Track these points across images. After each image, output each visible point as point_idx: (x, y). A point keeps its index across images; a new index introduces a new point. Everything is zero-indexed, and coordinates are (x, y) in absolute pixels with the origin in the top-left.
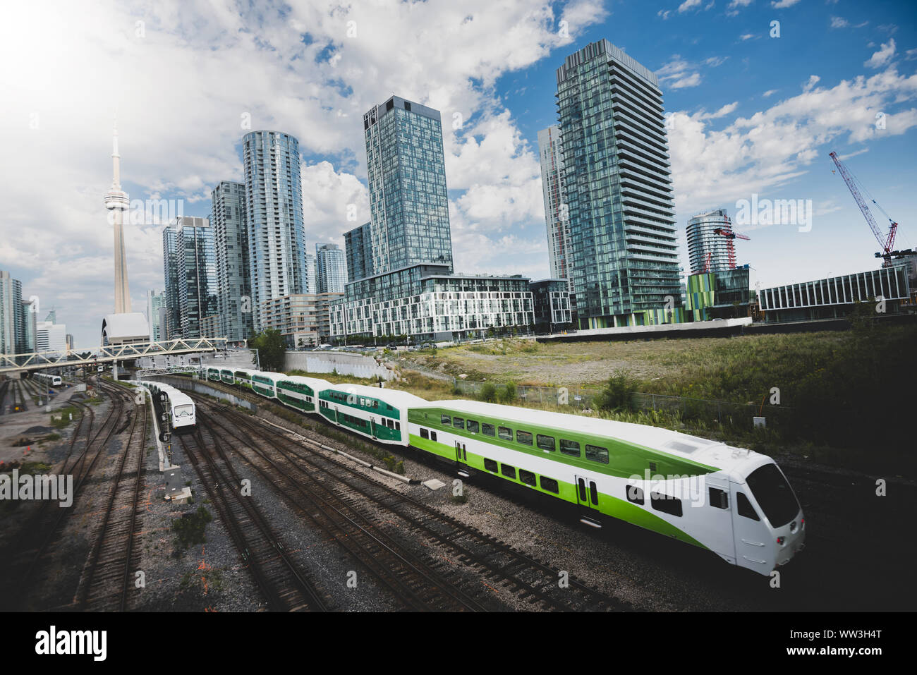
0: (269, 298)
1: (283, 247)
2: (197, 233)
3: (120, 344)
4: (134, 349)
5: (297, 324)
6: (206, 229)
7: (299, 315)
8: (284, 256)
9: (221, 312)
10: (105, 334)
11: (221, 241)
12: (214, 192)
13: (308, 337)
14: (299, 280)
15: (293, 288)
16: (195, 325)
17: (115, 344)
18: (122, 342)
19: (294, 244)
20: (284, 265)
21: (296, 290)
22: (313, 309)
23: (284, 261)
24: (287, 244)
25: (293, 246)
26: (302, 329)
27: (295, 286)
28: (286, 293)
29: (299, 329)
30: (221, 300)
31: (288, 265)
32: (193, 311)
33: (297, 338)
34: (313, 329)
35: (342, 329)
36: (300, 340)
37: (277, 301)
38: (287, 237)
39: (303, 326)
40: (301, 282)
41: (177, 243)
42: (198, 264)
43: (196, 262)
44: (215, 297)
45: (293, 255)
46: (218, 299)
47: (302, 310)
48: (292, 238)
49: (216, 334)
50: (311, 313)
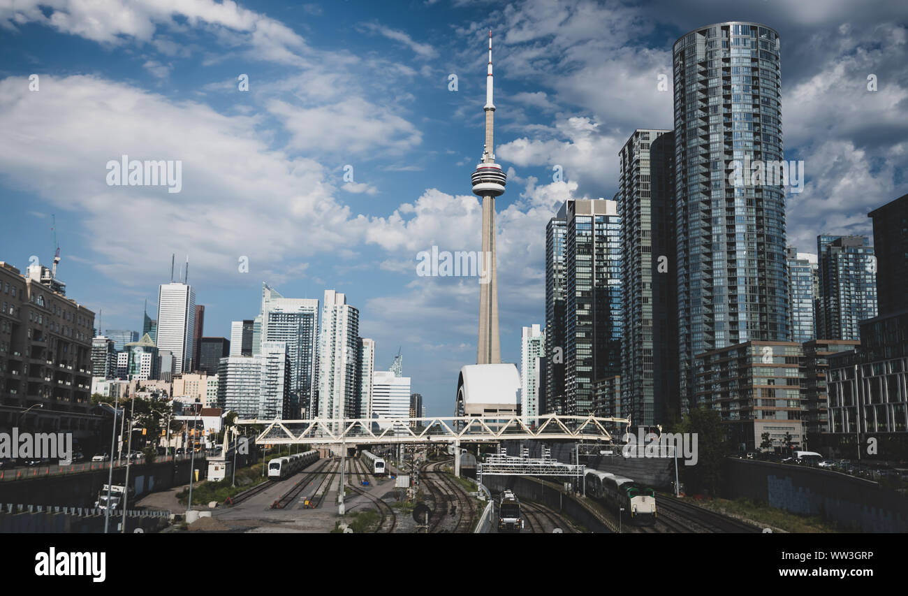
0: (710, 346)
1: (741, 247)
2: (596, 226)
3: (480, 415)
4: (486, 425)
5: (759, 402)
6: (611, 219)
7: (764, 382)
8: (741, 264)
9: (627, 369)
10: (460, 397)
11: (631, 239)
12: (623, 151)
13: (784, 432)
14: (770, 311)
15: (758, 329)
16: (588, 392)
17: (472, 415)
18: (483, 413)
19: (761, 240)
20: (741, 281)
21: (762, 333)
22: (794, 373)
23: (740, 273)
24: (748, 239)
25: (759, 244)
26: (771, 413)
27: (762, 323)
28: (743, 336)
29: (765, 413)
30: (627, 348)
31: (748, 281)
32: (584, 365)
33: (759, 429)
34: (792, 415)
35: (853, 419)
36: (765, 436)
37: (723, 352)
38: (749, 228)
39: (771, 408)
40: (773, 316)
41: (565, 245)
42: (595, 281)
43: (592, 278)
44: (619, 342)
45: (759, 262)
46: (624, 345)
47: (771, 373)
48: (759, 226)
49: (618, 410)
50: (790, 381)
